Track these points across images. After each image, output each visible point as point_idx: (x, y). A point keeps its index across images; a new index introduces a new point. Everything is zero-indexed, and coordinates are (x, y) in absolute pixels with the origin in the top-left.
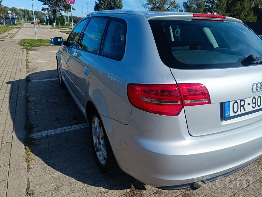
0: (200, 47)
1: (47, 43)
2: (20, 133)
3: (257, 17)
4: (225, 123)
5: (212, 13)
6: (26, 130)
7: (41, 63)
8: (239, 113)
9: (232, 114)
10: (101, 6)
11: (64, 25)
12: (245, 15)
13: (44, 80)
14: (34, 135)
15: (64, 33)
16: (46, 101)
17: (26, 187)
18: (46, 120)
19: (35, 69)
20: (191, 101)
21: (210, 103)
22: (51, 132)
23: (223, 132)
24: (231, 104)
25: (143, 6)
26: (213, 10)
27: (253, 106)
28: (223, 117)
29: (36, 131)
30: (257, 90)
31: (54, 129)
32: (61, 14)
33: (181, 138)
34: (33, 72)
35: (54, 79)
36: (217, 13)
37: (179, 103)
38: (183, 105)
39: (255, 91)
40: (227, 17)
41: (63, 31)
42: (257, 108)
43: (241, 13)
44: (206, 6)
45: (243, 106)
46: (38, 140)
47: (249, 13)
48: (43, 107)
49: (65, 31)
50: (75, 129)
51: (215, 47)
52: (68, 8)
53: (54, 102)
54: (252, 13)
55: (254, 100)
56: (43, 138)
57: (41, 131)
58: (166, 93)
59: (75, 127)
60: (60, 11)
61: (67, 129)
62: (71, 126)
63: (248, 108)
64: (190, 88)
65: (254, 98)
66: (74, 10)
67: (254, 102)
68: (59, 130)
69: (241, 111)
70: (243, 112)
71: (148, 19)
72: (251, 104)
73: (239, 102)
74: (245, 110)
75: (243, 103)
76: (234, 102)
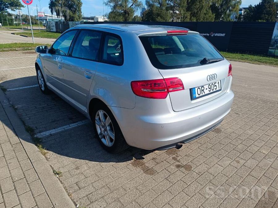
0: (172, 52)
1: (5, 48)
2: (25, 135)
3: (215, 15)
4: (194, 101)
5: (174, 12)
6: (29, 132)
7: (7, 70)
8: (201, 95)
9: (197, 96)
10: (58, 4)
11: (12, 25)
12: (204, 14)
13: (22, 88)
14: (39, 136)
15: (17, 35)
16: (34, 107)
17: (52, 170)
18: (42, 122)
19: (4, 78)
20: (172, 89)
21: (184, 89)
22: (53, 131)
23: (193, 108)
24: (196, 89)
25: (105, 4)
26: (175, 9)
27: (209, 90)
28: (192, 98)
29: (38, 132)
30: (210, 79)
31: (54, 129)
32: (7, 12)
33: (169, 112)
34: (4, 81)
35: (31, 86)
36: (179, 11)
37: (166, 91)
38: (168, 92)
39: (209, 80)
40: (189, 31)
41: (15, 33)
42: (212, 91)
43: (201, 12)
44: (168, 4)
45: (203, 90)
46: (44, 139)
47: (208, 11)
48: (34, 112)
49: (18, 33)
50: (74, 126)
51: (182, 51)
52: (15, 5)
53: (43, 107)
54: (211, 11)
55: (209, 86)
56: (48, 137)
57: (43, 131)
58: (157, 86)
59: (73, 125)
60: (6, 10)
61: (66, 127)
62: (69, 125)
63: (207, 92)
64: (171, 81)
65: (210, 85)
66: (24, 7)
67: (209, 87)
68: (59, 130)
69: (202, 94)
70: (203, 94)
71: (138, 36)
72: (208, 89)
73: (200, 88)
74: (204, 93)
75: (203, 88)
76: (197, 88)
